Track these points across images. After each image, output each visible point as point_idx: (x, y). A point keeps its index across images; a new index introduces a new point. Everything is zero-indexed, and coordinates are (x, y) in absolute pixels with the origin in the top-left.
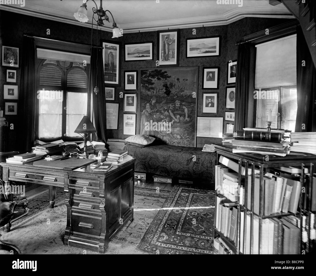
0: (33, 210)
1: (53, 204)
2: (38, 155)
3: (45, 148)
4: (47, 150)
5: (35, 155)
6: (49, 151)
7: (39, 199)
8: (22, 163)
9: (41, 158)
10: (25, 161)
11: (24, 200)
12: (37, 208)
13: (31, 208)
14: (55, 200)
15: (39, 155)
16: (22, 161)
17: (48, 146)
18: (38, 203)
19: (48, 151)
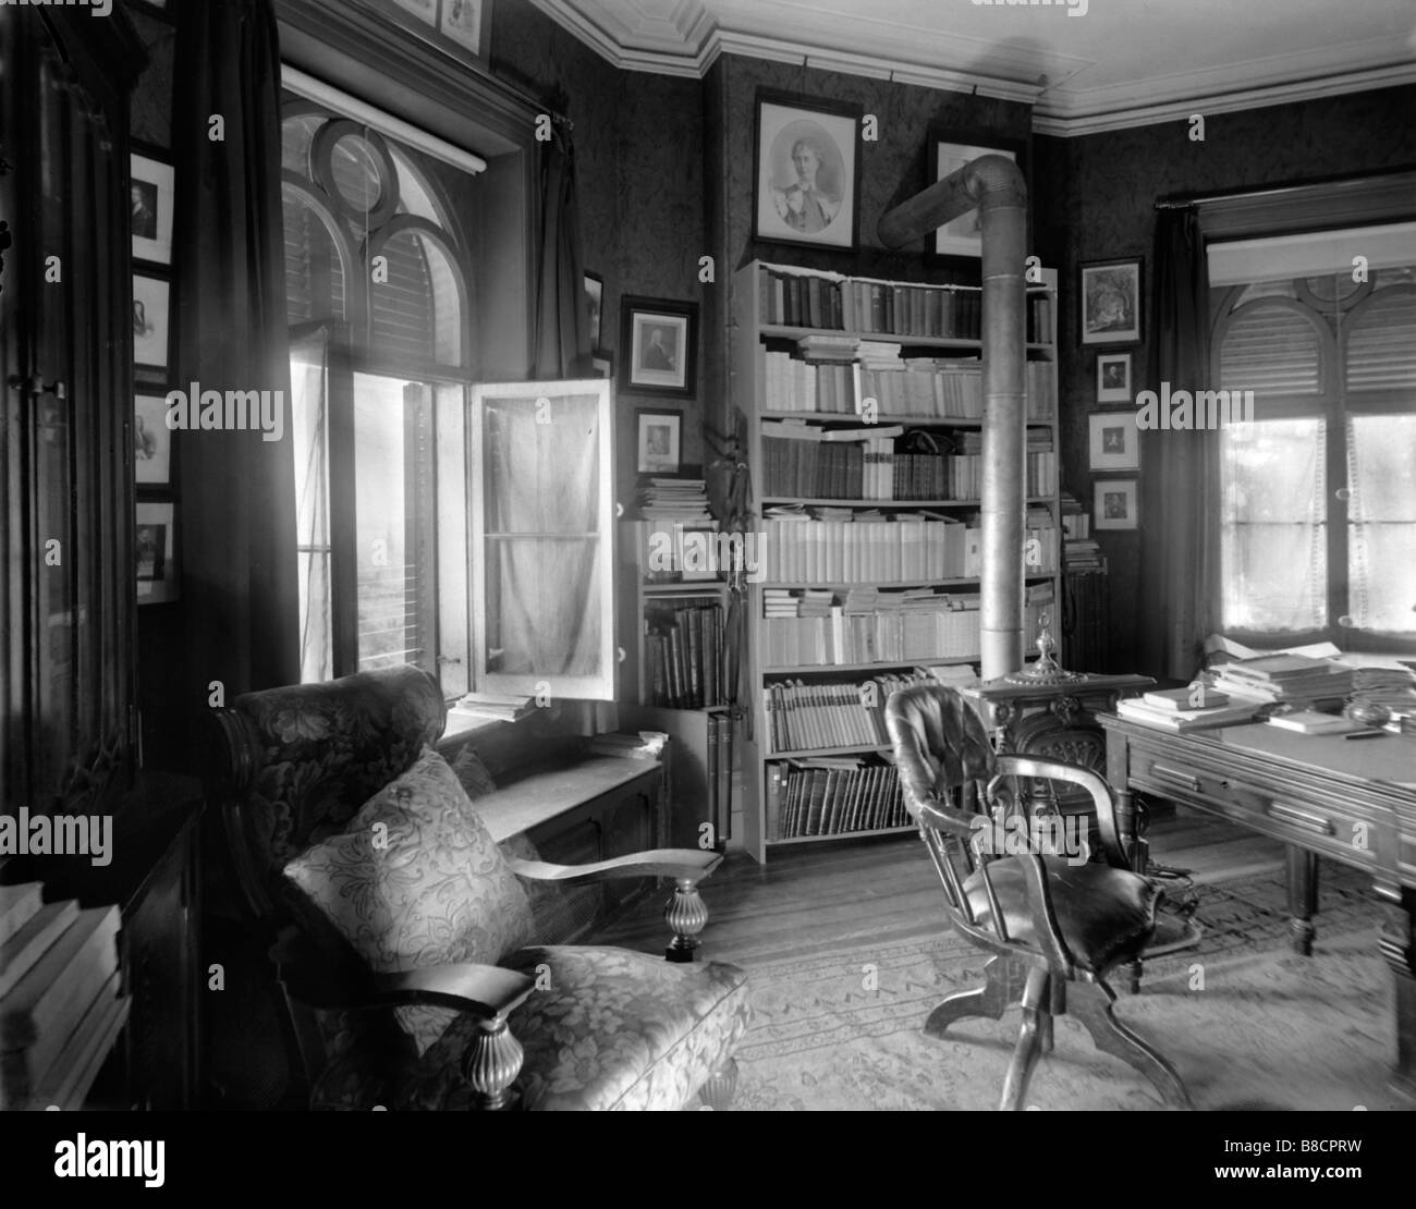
0: (1217, 936)
1: (1310, 935)
2: (1239, 701)
3: (1266, 676)
4: (1278, 683)
5: (1221, 700)
6: (1284, 690)
7: (1242, 895)
8: (1176, 726)
9: (1249, 716)
10: (1190, 719)
11: (1181, 879)
12: (1237, 933)
13: (1210, 926)
14: (1316, 920)
15: (1244, 702)
16: (1176, 719)
17: (1277, 666)
18: (1240, 914)
19: (1278, 689)
